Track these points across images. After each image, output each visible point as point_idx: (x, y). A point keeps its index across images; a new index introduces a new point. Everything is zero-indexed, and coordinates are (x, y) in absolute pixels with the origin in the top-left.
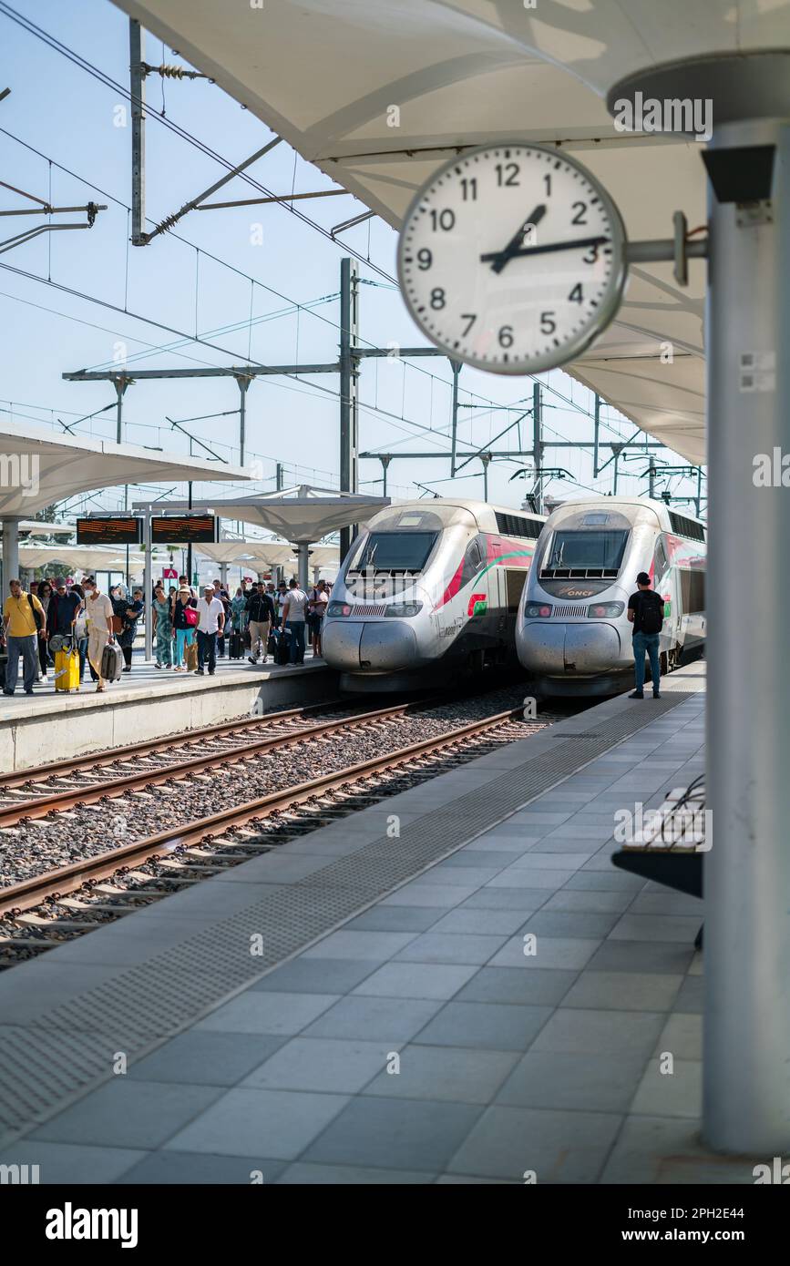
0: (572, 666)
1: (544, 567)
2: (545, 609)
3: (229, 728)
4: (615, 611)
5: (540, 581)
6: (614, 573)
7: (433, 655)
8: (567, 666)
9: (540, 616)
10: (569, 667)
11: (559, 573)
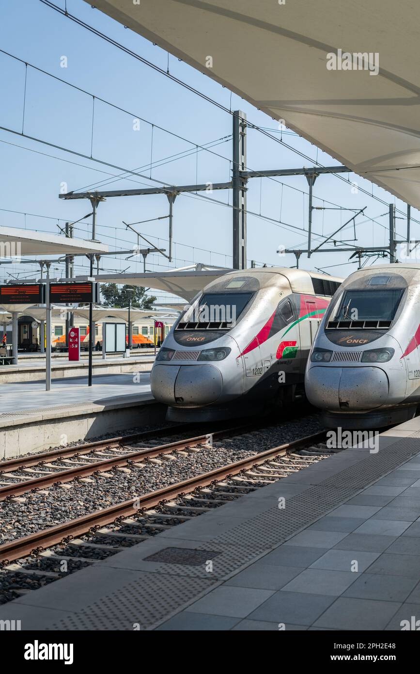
0: (346, 404)
1: (332, 319)
2: (327, 355)
3: (58, 454)
4: (385, 356)
5: (326, 331)
6: (387, 324)
7: (240, 392)
8: (341, 404)
9: (323, 360)
10: (343, 405)
11: (343, 324)
